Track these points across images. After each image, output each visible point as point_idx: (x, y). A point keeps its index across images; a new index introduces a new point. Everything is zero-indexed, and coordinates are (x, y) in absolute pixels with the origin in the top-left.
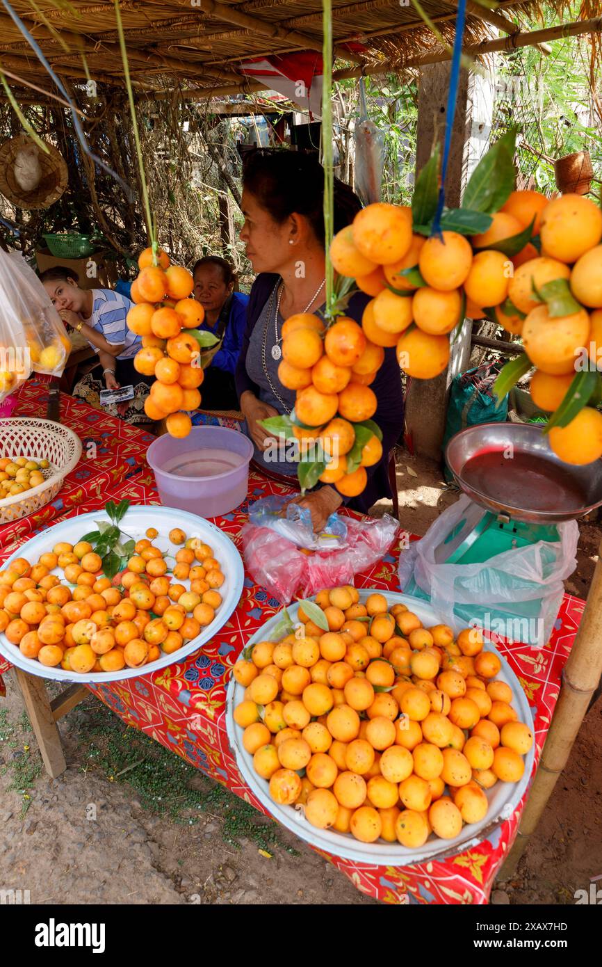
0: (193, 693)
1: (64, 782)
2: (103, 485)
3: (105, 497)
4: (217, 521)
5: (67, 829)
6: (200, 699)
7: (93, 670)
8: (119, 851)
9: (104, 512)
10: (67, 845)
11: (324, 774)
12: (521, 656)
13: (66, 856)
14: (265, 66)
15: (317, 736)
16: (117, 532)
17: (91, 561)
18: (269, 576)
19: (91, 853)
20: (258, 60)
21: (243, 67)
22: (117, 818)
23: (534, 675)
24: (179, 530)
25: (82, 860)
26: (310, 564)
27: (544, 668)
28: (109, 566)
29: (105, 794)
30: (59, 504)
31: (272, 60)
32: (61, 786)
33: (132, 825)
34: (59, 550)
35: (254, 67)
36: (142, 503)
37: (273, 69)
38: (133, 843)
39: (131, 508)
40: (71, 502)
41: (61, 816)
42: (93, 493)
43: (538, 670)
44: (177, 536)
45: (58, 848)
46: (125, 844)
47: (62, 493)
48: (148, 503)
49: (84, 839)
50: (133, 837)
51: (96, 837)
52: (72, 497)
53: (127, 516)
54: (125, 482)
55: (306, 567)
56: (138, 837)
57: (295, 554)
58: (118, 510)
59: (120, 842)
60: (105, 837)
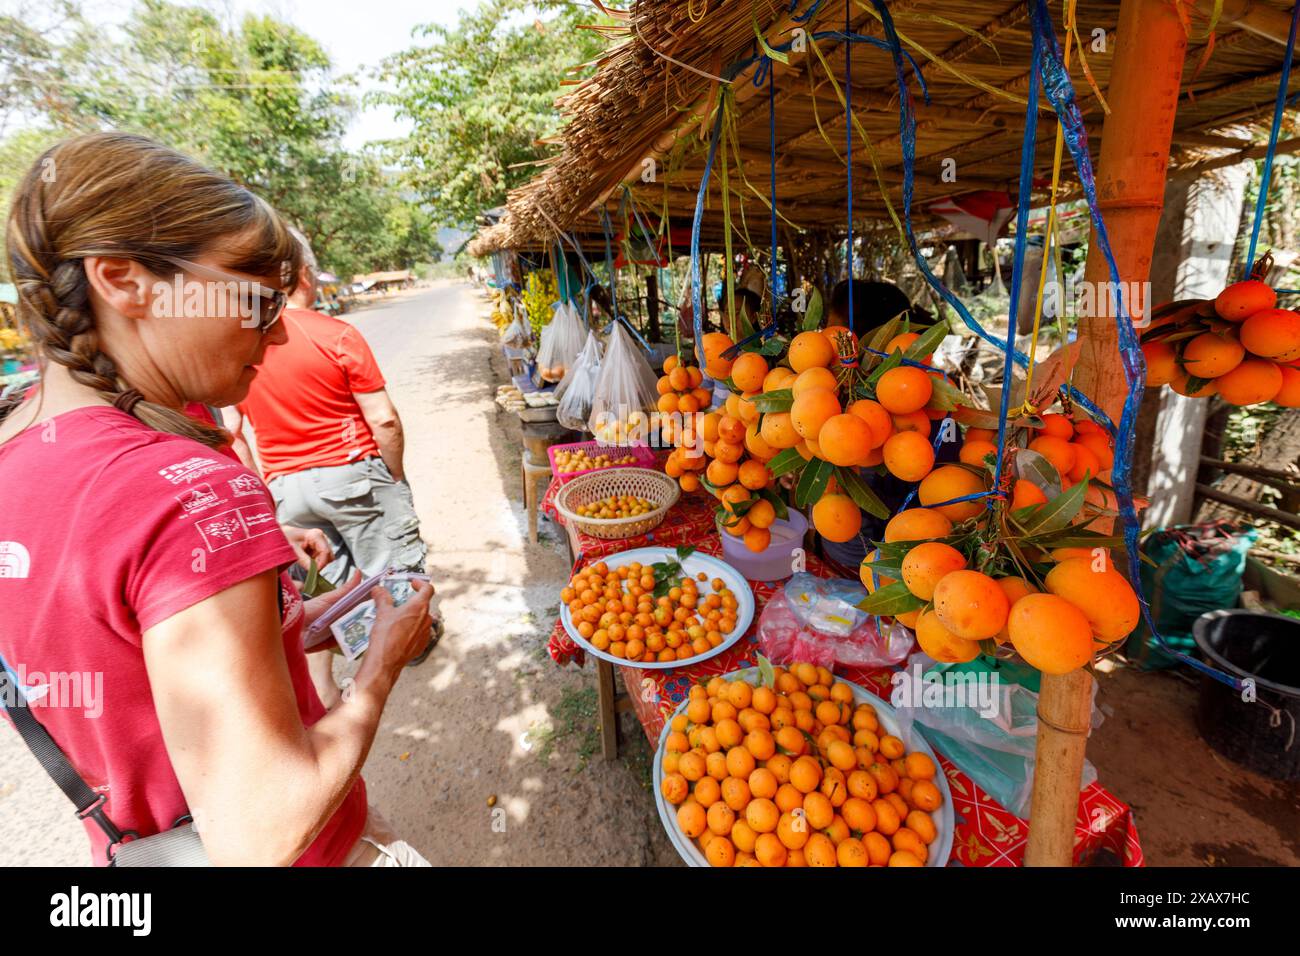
0: (662, 699)
1: (610, 766)
2: (689, 533)
3: (687, 542)
4: (752, 583)
5: (596, 801)
6: (665, 705)
7: (604, 651)
8: (623, 842)
9: (675, 550)
10: (591, 813)
11: (705, 791)
12: (990, 817)
13: (587, 821)
14: (950, 205)
15: (714, 761)
16: (677, 567)
17: (646, 580)
18: (763, 634)
19: (605, 831)
20: (944, 201)
21: (932, 207)
22: (633, 816)
23: (994, 842)
24: (720, 580)
25: (596, 831)
26: (799, 637)
27: (1011, 841)
28: (659, 588)
29: (634, 793)
30: (651, 536)
31: (956, 200)
32: (607, 769)
33: (640, 829)
34: (632, 566)
35: (941, 206)
36: (711, 554)
37: (955, 207)
38: (635, 843)
39: (695, 553)
40: (660, 538)
41: (597, 790)
42: (679, 536)
43: (1002, 838)
44: (717, 584)
45: (585, 812)
46: (629, 840)
47: (656, 529)
48: (715, 555)
49: (603, 816)
50: (638, 839)
51: (612, 820)
52: (662, 535)
53: (690, 559)
54: (707, 536)
55: (794, 637)
56: (642, 841)
57: (792, 625)
58: (684, 552)
59: (626, 835)
60: (619, 827)
